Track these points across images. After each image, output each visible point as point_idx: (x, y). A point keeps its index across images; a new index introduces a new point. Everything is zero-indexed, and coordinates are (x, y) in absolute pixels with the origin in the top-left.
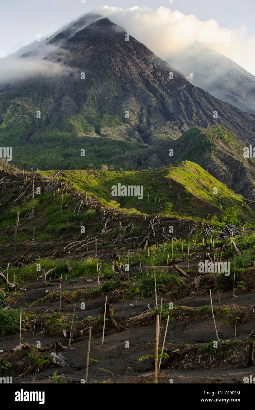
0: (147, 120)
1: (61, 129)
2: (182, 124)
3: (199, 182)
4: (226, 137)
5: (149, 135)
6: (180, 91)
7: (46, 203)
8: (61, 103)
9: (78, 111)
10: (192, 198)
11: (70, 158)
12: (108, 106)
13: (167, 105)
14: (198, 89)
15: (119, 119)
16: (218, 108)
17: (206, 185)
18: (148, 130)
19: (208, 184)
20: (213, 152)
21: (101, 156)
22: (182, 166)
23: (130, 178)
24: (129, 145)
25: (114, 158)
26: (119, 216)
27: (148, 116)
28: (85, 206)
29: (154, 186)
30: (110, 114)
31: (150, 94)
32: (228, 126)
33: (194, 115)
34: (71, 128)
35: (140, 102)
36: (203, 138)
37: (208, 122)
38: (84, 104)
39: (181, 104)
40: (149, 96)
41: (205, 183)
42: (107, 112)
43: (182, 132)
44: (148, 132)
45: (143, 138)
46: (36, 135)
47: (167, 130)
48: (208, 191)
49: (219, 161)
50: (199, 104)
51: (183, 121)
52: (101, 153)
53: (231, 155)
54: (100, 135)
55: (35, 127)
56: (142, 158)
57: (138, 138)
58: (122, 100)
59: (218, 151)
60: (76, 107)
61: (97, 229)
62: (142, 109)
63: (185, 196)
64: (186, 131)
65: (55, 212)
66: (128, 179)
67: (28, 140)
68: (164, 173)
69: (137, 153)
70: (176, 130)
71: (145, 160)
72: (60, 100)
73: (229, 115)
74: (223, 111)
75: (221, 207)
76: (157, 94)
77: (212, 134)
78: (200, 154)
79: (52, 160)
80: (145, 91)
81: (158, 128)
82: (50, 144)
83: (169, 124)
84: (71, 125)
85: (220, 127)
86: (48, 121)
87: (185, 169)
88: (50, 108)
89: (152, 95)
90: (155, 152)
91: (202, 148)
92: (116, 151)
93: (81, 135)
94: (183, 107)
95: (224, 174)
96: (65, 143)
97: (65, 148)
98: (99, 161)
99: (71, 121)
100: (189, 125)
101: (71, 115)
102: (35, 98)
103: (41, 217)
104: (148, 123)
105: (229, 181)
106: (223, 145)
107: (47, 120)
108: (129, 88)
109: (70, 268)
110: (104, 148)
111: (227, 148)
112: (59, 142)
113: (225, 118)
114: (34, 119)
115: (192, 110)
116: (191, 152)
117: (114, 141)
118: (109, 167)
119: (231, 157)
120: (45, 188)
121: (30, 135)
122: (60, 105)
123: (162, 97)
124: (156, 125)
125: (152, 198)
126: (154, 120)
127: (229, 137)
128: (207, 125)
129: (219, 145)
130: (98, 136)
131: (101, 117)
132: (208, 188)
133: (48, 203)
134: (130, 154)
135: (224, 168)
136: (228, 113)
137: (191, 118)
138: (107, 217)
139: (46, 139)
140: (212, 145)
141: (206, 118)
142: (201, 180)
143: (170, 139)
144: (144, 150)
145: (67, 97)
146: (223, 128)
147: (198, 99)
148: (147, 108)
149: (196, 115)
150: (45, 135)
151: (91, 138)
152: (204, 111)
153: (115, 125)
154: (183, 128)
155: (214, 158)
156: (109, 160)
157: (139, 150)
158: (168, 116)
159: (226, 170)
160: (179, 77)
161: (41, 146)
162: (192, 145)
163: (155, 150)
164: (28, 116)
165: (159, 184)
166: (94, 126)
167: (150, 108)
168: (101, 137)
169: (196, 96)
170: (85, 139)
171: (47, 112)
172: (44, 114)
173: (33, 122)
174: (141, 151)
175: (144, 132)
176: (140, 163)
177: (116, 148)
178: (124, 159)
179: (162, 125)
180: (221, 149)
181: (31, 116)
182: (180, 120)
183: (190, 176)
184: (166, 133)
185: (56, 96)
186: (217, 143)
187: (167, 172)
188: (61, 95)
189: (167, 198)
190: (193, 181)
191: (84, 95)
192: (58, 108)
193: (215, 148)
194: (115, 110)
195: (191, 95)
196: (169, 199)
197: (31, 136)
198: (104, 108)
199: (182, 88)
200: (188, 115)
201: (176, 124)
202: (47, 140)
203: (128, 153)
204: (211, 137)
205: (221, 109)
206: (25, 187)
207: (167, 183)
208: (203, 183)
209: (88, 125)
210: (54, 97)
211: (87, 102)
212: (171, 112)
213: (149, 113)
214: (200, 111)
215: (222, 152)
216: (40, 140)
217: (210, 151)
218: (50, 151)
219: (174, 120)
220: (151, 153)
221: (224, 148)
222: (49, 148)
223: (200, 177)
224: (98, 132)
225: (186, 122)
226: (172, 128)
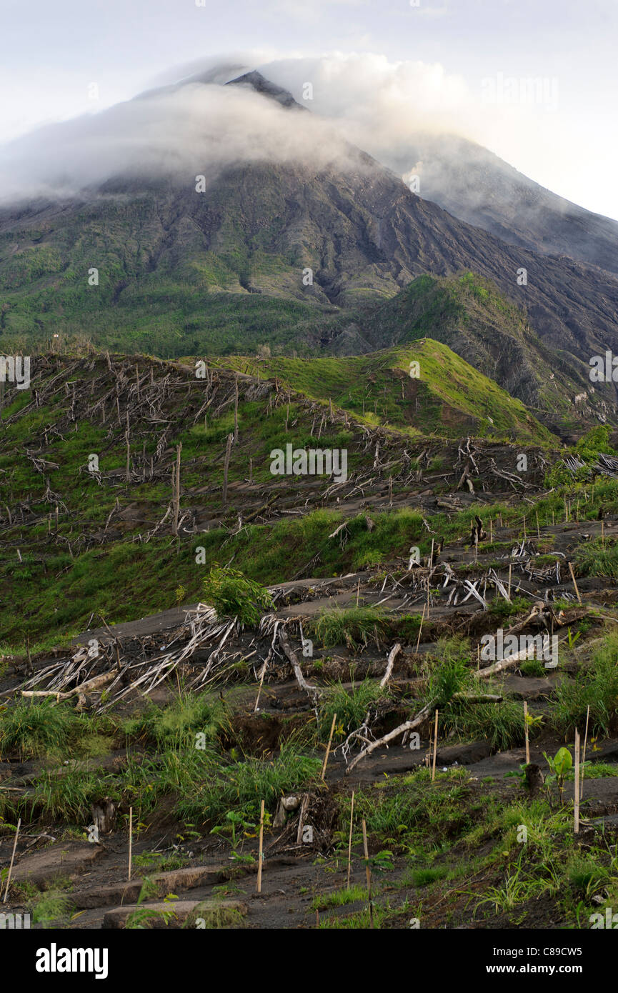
0: (334, 261)
1: (178, 279)
2: (399, 268)
3: (450, 377)
4: (483, 292)
5: (339, 290)
6: (394, 209)
7: (254, 419)
8: (176, 231)
9: (208, 246)
10: (442, 406)
11: (198, 332)
12: (263, 236)
13: (371, 234)
14: (428, 203)
15: (283, 260)
16: (466, 238)
17: (462, 383)
18: (337, 281)
19: (466, 379)
20: (460, 320)
21: (253, 328)
22: (419, 347)
23: (327, 371)
24: (304, 309)
25: (276, 332)
26: (395, 440)
27: (336, 254)
28: (329, 423)
29: (373, 384)
30: (266, 250)
31: (340, 213)
32: (484, 272)
33: (421, 251)
34: (194, 277)
35: (320, 227)
36: (441, 296)
37: (446, 266)
38: (218, 233)
39: (397, 231)
40: (338, 217)
41: (461, 378)
42: (261, 247)
43: (400, 283)
44: (338, 284)
45: (327, 294)
46: (131, 290)
47: (372, 280)
48: (467, 393)
49: (473, 336)
50: (430, 231)
51: (401, 263)
52: (254, 323)
53: (494, 326)
54: (249, 291)
55: (128, 275)
56: (329, 332)
57: (320, 295)
58: (288, 225)
59: (471, 319)
60: (204, 238)
61: (360, 462)
62: (325, 240)
63: (429, 403)
64: (407, 281)
65: (276, 433)
66: (323, 371)
67: (116, 298)
68: (387, 361)
69: (319, 323)
70: (388, 279)
71: (335, 335)
72: (173, 225)
73: (485, 251)
74: (474, 245)
75: (492, 421)
76: (352, 213)
77: (458, 288)
78: (437, 325)
79: (165, 337)
80: (329, 208)
81: (356, 275)
82: (157, 306)
83: (376, 269)
84: (196, 270)
85: (471, 275)
86: (152, 265)
87: (425, 353)
88: (155, 240)
89: (343, 215)
90: (353, 321)
91: (441, 314)
92: (281, 318)
93: (214, 289)
94: (400, 237)
95: (482, 361)
96: (187, 305)
97: (185, 314)
98: (250, 338)
99: (196, 265)
100: (412, 270)
101: (194, 253)
102: (127, 222)
103: (251, 443)
104: (336, 267)
105: (492, 373)
106: (479, 308)
107: (150, 262)
108: (300, 203)
109: (371, 524)
110: (257, 313)
111: (486, 314)
112: (175, 302)
113: (477, 257)
114: (127, 261)
115: (418, 242)
116: (421, 321)
117: (277, 301)
118: (271, 349)
119: (494, 329)
120: (247, 393)
121: (120, 289)
122: (173, 234)
123: (362, 219)
124: (352, 272)
125: (370, 406)
126: (348, 262)
127: (490, 292)
128: (445, 270)
129: (472, 307)
130: (246, 292)
131: (249, 257)
132: (466, 387)
133: (258, 418)
134: (307, 324)
135: (482, 349)
136: (483, 249)
137: (415, 258)
138: (375, 442)
139: (150, 297)
140: (459, 308)
141: (442, 258)
142: (453, 373)
143: (379, 297)
144: (333, 316)
145: (186, 220)
146: (478, 277)
147: (427, 223)
148: (335, 239)
149: (425, 252)
150: (147, 290)
151: (234, 295)
152: (439, 244)
153: (276, 271)
154: (400, 277)
155: (463, 331)
156: (270, 336)
157: (323, 317)
158: (373, 254)
159: (486, 353)
160: (392, 182)
161: (141, 311)
162: (421, 309)
163: (351, 317)
164: (115, 255)
165: (381, 381)
166: (237, 273)
167: (340, 239)
168: (251, 294)
169: (425, 216)
170: (222, 299)
171: (151, 248)
172: (144, 251)
173: (125, 266)
174: (328, 319)
175: (330, 284)
176: (324, 341)
177: (281, 314)
178: (297, 334)
179: (362, 270)
180: (475, 316)
181: (120, 256)
182: (395, 261)
183: (434, 367)
184: (370, 285)
185: (165, 218)
186: (468, 304)
187: (393, 359)
188: (175, 216)
189: (396, 406)
190: (440, 376)
191: (218, 215)
192: (169, 239)
193: (464, 314)
194: (276, 243)
195: (415, 214)
196: (399, 407)
197: (122, 293)
198: (254, 239)
199: (399, 201)
200: (410, 252)
201: (389, 269)
202: (153, 299)
203: (303, 323)
204: (456, 294)
205: (471, 240)
206: (211, 391)
207: (395, 380)
208: (458, 377)
209: (226, 270)
210: (162, 219)
211: (223, 229)
212: (379, 247)
213: (338, 248)
214: (432, 245)
215: (477, 321)
216: (139, 299)
217: (456, 318)
218: (159, 318)
219: (384, 260)
220: (345, 322)
221: (480, 314)
222: (157, 314)
223: (451, 367)
224: (244, 284)
225: (407, 264)
226: (382, 277)
